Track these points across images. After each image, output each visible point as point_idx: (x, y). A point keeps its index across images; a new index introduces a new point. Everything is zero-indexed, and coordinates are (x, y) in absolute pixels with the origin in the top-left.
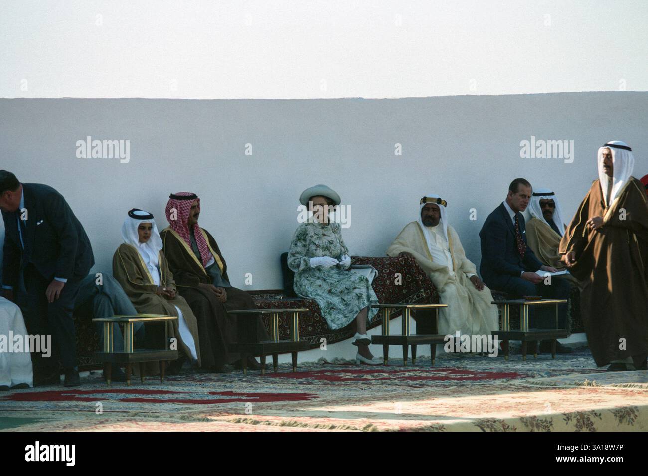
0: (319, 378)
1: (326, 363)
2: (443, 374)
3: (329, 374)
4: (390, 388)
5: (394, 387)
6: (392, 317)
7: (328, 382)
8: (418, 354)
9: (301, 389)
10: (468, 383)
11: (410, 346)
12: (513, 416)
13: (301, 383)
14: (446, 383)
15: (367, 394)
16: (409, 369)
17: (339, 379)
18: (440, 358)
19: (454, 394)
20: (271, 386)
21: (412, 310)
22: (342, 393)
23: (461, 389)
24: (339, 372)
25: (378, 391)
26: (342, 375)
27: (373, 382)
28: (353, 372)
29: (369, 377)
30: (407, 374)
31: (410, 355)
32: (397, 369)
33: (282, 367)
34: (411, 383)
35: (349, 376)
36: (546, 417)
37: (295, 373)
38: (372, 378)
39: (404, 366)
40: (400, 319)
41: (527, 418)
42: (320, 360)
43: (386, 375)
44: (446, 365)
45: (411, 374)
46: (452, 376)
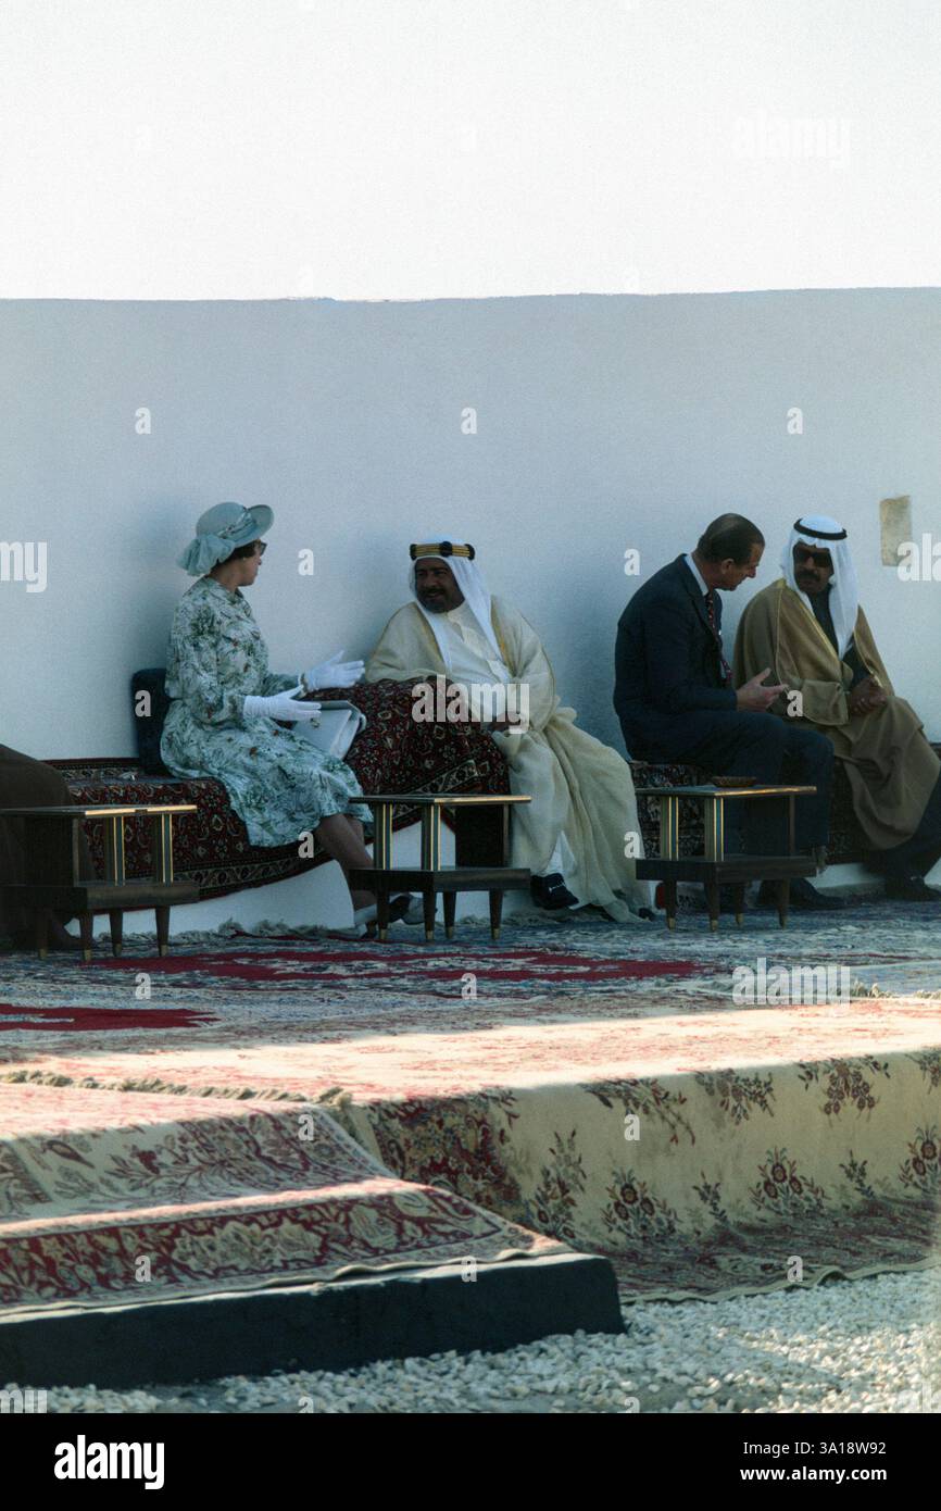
0: (220, 972)
1: (240, 933)
2: (517, 964)
3: (245, 962)
4: (389, 998)
5: (399, 997)
6: (399, 825)
7: (243, 982)
8: (459, 915)
9: (176, 1000)
10: (576, 987)
11: (440, 897)
12: (679, 1070)
13: (176, 984)
14: (522, 986)
15: (333, 1013)
16: (436, 952)
17: (270, 975)
18: (513, 923)
19: (542, 1014)
20: (105, 990)
21: (445, 809)
22: (273, 1009)
23: (556, 1002)
24: (269, 956)
25: (360, 1005)
26: (277, 965)
27: (349, 982)
28: (301, 957)
29: (340, 970)
30: (432, 964)
31: (440, 917)
32: (409, 949)
33: (134, 942)
34: (439, 985)
35: (293, 966)
36: (757, 1072)
37: (163, 957)
38: (348, 973)
39: (426, 942)
40: (417, 828)
41: (711, 1076)
42: (224, 927)
43: (381, 966)
44: (527, 940)
45: (442, 963)
46: (539, 969)
